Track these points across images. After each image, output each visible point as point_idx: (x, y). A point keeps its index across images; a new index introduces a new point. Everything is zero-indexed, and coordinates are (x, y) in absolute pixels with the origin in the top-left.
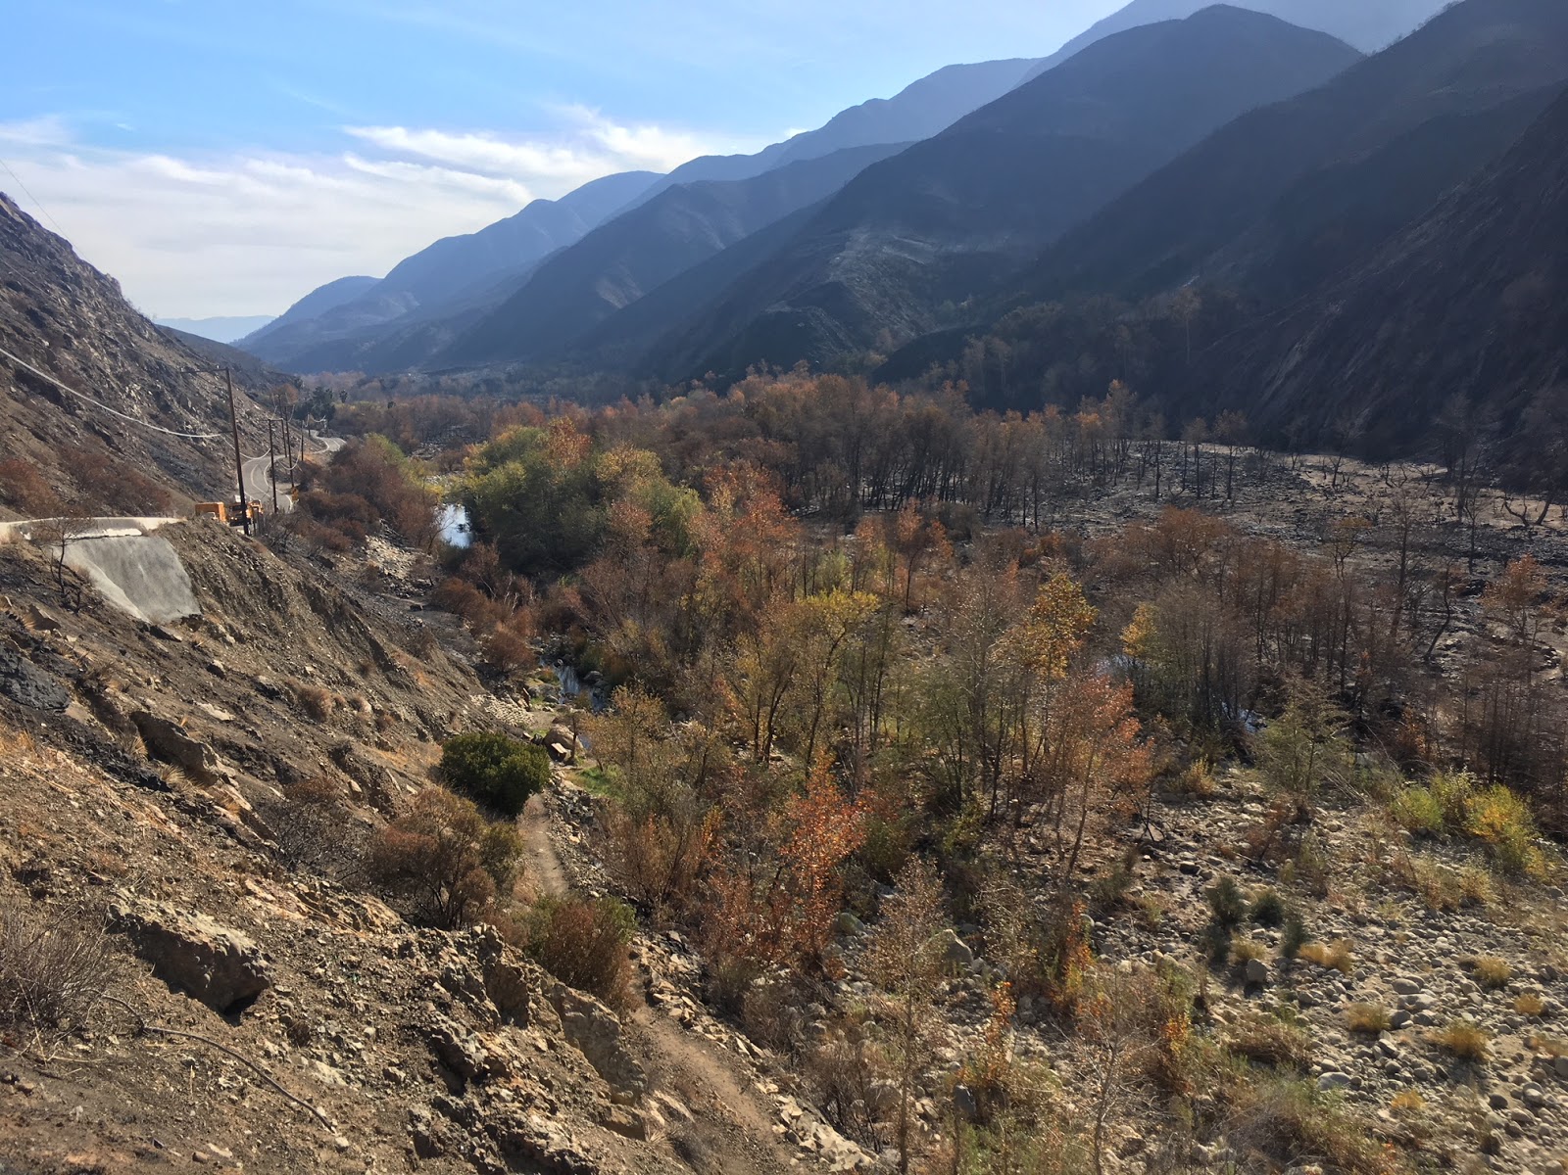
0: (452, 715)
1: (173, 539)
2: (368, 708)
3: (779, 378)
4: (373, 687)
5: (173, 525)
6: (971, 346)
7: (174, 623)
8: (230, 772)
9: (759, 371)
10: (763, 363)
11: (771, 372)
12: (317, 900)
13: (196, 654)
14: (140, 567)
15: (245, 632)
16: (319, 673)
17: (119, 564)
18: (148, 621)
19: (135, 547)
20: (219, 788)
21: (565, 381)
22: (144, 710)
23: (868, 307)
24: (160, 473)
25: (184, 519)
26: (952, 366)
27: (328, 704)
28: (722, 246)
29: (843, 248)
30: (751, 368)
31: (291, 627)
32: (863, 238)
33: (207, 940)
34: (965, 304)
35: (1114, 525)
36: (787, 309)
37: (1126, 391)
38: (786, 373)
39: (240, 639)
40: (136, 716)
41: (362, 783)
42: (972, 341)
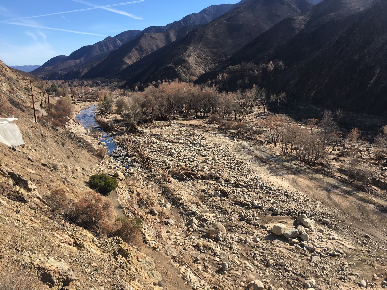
0: (91, 169)
1: (17, 124)
2: (69, 168)
3: (171, 83)
4: (71, 162)
5: (17, 120)
6: (218, 75)
7: (18, 146)
8: (35, 187)
9: (166, 81)
10: (167, 79)
11: (169, 81)
12: (74, 236)
13: (24, 155)
14: (8, 131)
15: (36, 148)
16: (56, 159)
17: (3, 131)
18: (11, 146)
19: (7, 126)
20: (33, 192)
21: (116, 83)
22: (12, 171)
23: (193, 65)
24: (11, 106)
25: (20, 119)
26: (214, 80)
27: (59, 167)
28: (156, 49)
29: (186, 50)
30: (164, 80)
31: (49, 147)
32: (191, 48)
33: (55, 268)
34: (217, 65)
35: (254, 120)
36: (172, 65)
37: (257, 87)
38: (172, 82)
39: (35, 150)
40: (10, 173)
41: (69, 188)
42: (219, 74)
